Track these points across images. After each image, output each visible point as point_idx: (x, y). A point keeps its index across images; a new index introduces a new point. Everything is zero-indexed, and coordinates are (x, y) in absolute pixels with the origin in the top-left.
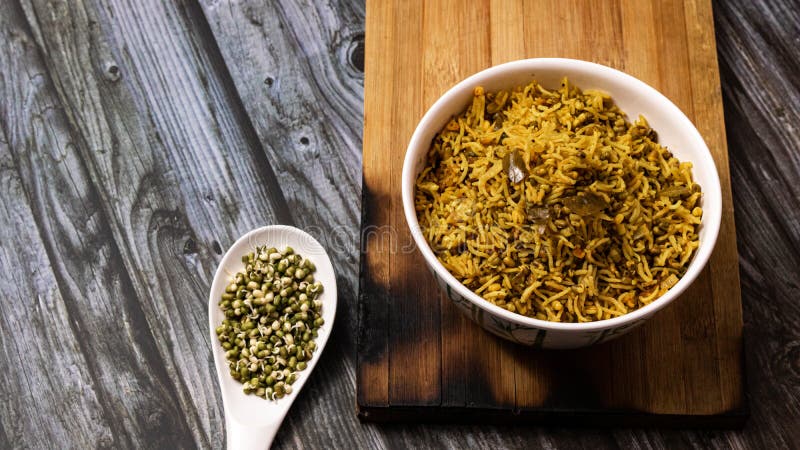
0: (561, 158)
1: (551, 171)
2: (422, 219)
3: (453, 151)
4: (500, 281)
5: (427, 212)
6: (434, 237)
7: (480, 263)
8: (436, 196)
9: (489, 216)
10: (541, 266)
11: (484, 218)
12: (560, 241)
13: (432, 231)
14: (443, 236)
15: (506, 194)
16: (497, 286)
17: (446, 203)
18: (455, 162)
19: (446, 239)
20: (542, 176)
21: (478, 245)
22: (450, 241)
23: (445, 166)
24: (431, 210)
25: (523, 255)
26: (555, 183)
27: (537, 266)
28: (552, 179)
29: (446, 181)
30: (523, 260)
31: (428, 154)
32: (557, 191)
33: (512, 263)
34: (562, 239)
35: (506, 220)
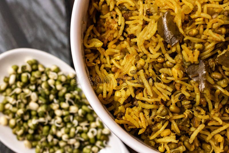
0: (209, 17)
1: (201, 29)
2: (94, 75)
3: (109, 6)
4: (169, 127)
5: (97, 68)
6: (107, 93)
7: (150, 114)
8: (102, 51)
9: (151, 70)
10: (203, 112)
11: (147, 72)
12: (218, 91)
13: (104, 88)
14: (114, 91)
15: (164, 51)
16: (168, 131)
17: (111, 57)
18: (112, 18)
19: (117, 94)
20: (195, 36)
21: (145, 99)
22: (121, 95)
23: (104, 20)
24: (100, 65)
25: (185, 103)
26: (206, 39)
27: (199, 112)
28: (203, 37)
29: (107, 35)
30: (186, 107)
31: (88, 12)
32: (210, 46)
33: (178, 110)
34: (219, 89)
35: (167, 75)
